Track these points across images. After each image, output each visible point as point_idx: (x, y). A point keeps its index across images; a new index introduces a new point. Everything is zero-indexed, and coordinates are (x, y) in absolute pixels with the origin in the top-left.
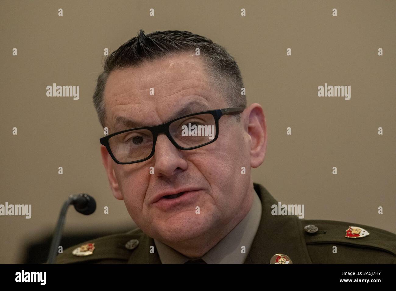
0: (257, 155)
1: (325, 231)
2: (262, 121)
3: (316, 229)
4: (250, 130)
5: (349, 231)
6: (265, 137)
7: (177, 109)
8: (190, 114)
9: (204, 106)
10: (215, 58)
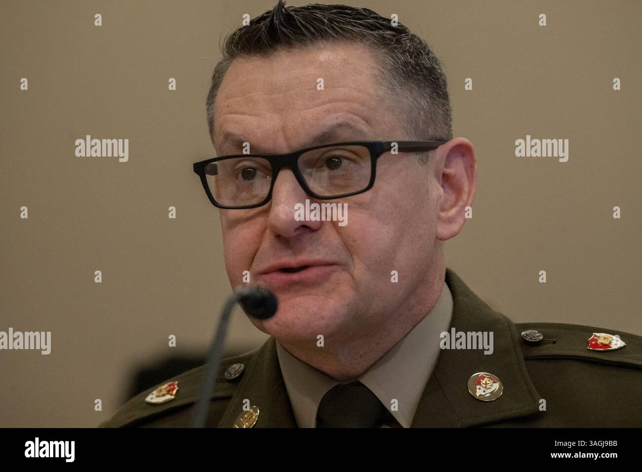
0: (450, 221)
1: (555, 340)
2: (470, 168)
3: (539, 336)
4: (446, 179)
5: (593, 340)
6: (469, 194)
7: (316, 132)
8: (335, 142)
9: (361, 132)
10: (396, 58)
